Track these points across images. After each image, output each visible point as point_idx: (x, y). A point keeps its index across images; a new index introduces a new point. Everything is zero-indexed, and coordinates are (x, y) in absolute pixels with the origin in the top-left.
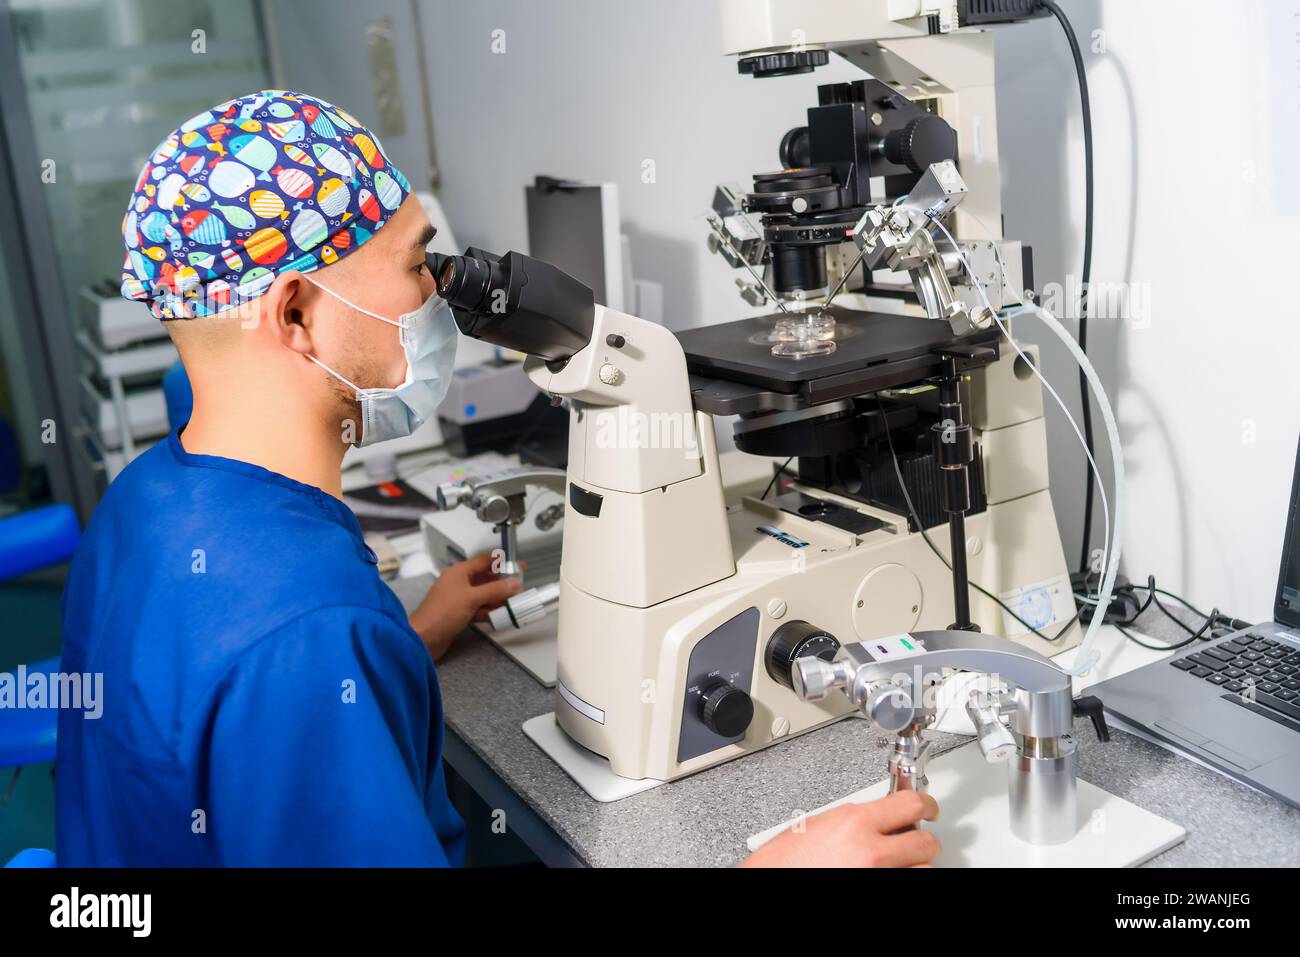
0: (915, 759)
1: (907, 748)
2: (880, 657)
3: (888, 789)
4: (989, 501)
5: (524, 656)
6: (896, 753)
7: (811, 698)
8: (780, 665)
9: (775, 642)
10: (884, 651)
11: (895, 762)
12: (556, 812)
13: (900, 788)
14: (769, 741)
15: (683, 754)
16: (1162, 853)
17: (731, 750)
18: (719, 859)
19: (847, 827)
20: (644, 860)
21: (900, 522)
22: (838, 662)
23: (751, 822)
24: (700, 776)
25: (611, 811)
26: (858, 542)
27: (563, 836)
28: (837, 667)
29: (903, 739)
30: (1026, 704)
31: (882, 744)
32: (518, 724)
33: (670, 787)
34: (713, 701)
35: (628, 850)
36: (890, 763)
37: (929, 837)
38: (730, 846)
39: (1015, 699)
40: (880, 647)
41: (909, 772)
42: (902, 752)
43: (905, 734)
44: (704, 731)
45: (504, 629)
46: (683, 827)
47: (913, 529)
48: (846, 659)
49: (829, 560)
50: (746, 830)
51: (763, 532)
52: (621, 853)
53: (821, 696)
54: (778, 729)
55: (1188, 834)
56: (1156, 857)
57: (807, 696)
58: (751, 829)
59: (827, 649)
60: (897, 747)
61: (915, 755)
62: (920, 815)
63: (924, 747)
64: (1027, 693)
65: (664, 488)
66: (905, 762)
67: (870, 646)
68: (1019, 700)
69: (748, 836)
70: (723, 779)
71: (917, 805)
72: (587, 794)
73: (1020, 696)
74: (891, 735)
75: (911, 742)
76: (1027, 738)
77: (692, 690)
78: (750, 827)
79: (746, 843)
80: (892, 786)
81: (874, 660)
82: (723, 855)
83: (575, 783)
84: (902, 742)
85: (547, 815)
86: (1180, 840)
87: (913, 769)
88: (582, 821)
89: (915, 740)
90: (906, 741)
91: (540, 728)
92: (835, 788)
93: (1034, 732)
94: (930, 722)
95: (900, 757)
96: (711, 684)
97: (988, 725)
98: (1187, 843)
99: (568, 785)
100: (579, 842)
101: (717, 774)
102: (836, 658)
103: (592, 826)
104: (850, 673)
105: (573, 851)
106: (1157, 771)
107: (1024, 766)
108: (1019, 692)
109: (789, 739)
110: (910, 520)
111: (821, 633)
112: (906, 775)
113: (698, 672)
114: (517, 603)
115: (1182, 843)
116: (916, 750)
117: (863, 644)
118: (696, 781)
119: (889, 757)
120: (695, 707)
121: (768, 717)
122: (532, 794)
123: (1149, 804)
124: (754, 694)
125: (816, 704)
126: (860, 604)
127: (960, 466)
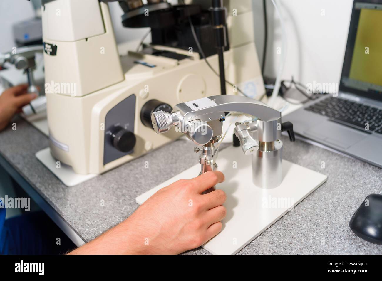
0: (212, 156)
1: (209, 152)
2: (195, 109)
3: (200, 171)
4: (232, 45)
5: (40, 126)
6: (204, 154)
7: (161, 131)
8: (146, 119)
9: (144, 110)
10: (197, 106)
11: (203, 158)
12: (48, 193)
13: (205, 171)
14: (144, 152)
15: (106, 161)
16: (319, 187)
17: (127, 158)
18: (124, 209)
19: (183, 192)
20: (88, 213)
21: (196, 55)
22: (174, 113)
23: (138, 189)
24: (114, 170)
25: (74, 190)
26: (178, 64)
27: (51, 204)
28: (174, 115)
29: (206, 147)
30: (261, 127)
31: (197, 150)
32: (34, 154)
33: (101, 177)
34: (118, 137)
35: (81, 208)
36: (201, 159)
37: (222, 193)
38: (128, 202)
39: (256, 125)
40: (194, 104)
41: (210, 163)
42: (206, 154)
43: (208, 145)
44: (114, 151)
45: (30, 115)
46: (107, 195)
47: (201, 58)
48: (178, 111)
49: (165, 72)
50: (136, 193)
51: (136, 63)
52: (78, 210)
53: (167, 130)
54: (148, 147)
55: (328, 178)
56: (317, 189)
57: (160, 130)
58: (138, 193)
59: (168, 109)
60: (204, 151)
61: (212, 154)
62: (216, 182)
63: (216, 150)
64: (262, 121)
65: (87, 39)
66: (208, 158)
67: (189, 104)
68: (258, 125)
69: (136, 197)
70: (124, 171)
71: (215, 178)
72: (63, 183)
73: (259, 123)
74: (200, 146)
75: (210, 148)
76: (261, 142)
77: (107, 133)
78: (137, 192)
79: (135, 200)
80: (202, 170)
81: (192, 110)
82: (125, 207)
83: (58, 179)
84: (206, 149)
85: (44, 195)
86: (325, 181)
87: (212, 161)
88: (60, 196)
89: (212, 147)
90: (208, 149)
91: (43, 155)
92: (174, 170)
93: (265, 139)
94: (219, 138)
95: (205, 156)
96: (116, 130)
97: (245, 138)
98: (327, 181)
99: (54, 180)
100: (58, 207)
101: (122, 169)
102: (173, 111)
103: (65, 198)
104: (180, 118)
105: (55, 211)
106: (307, 152)
107: (260, 155)
108: (258, 121)
109: (153, 151)
110: (200, 54)
111: (164, 104)
112: (209, 164)
113: (110, 125)
114: (34, 103)
115: (326, 182)
116: (213, 152)
117: (186, 103)
118: (113, 173)
119: (200, 156)
120: (109, 140)
121: (143, 142)
122: (38, 185)
123: (308, 166)
124: (136, 132)
125: (164, 134)
126: (180, 91)
127: (222, 26)
